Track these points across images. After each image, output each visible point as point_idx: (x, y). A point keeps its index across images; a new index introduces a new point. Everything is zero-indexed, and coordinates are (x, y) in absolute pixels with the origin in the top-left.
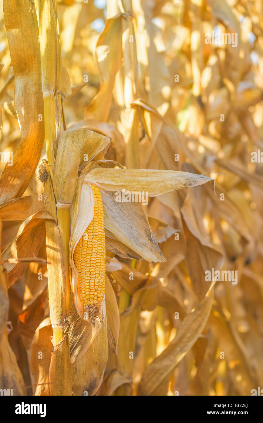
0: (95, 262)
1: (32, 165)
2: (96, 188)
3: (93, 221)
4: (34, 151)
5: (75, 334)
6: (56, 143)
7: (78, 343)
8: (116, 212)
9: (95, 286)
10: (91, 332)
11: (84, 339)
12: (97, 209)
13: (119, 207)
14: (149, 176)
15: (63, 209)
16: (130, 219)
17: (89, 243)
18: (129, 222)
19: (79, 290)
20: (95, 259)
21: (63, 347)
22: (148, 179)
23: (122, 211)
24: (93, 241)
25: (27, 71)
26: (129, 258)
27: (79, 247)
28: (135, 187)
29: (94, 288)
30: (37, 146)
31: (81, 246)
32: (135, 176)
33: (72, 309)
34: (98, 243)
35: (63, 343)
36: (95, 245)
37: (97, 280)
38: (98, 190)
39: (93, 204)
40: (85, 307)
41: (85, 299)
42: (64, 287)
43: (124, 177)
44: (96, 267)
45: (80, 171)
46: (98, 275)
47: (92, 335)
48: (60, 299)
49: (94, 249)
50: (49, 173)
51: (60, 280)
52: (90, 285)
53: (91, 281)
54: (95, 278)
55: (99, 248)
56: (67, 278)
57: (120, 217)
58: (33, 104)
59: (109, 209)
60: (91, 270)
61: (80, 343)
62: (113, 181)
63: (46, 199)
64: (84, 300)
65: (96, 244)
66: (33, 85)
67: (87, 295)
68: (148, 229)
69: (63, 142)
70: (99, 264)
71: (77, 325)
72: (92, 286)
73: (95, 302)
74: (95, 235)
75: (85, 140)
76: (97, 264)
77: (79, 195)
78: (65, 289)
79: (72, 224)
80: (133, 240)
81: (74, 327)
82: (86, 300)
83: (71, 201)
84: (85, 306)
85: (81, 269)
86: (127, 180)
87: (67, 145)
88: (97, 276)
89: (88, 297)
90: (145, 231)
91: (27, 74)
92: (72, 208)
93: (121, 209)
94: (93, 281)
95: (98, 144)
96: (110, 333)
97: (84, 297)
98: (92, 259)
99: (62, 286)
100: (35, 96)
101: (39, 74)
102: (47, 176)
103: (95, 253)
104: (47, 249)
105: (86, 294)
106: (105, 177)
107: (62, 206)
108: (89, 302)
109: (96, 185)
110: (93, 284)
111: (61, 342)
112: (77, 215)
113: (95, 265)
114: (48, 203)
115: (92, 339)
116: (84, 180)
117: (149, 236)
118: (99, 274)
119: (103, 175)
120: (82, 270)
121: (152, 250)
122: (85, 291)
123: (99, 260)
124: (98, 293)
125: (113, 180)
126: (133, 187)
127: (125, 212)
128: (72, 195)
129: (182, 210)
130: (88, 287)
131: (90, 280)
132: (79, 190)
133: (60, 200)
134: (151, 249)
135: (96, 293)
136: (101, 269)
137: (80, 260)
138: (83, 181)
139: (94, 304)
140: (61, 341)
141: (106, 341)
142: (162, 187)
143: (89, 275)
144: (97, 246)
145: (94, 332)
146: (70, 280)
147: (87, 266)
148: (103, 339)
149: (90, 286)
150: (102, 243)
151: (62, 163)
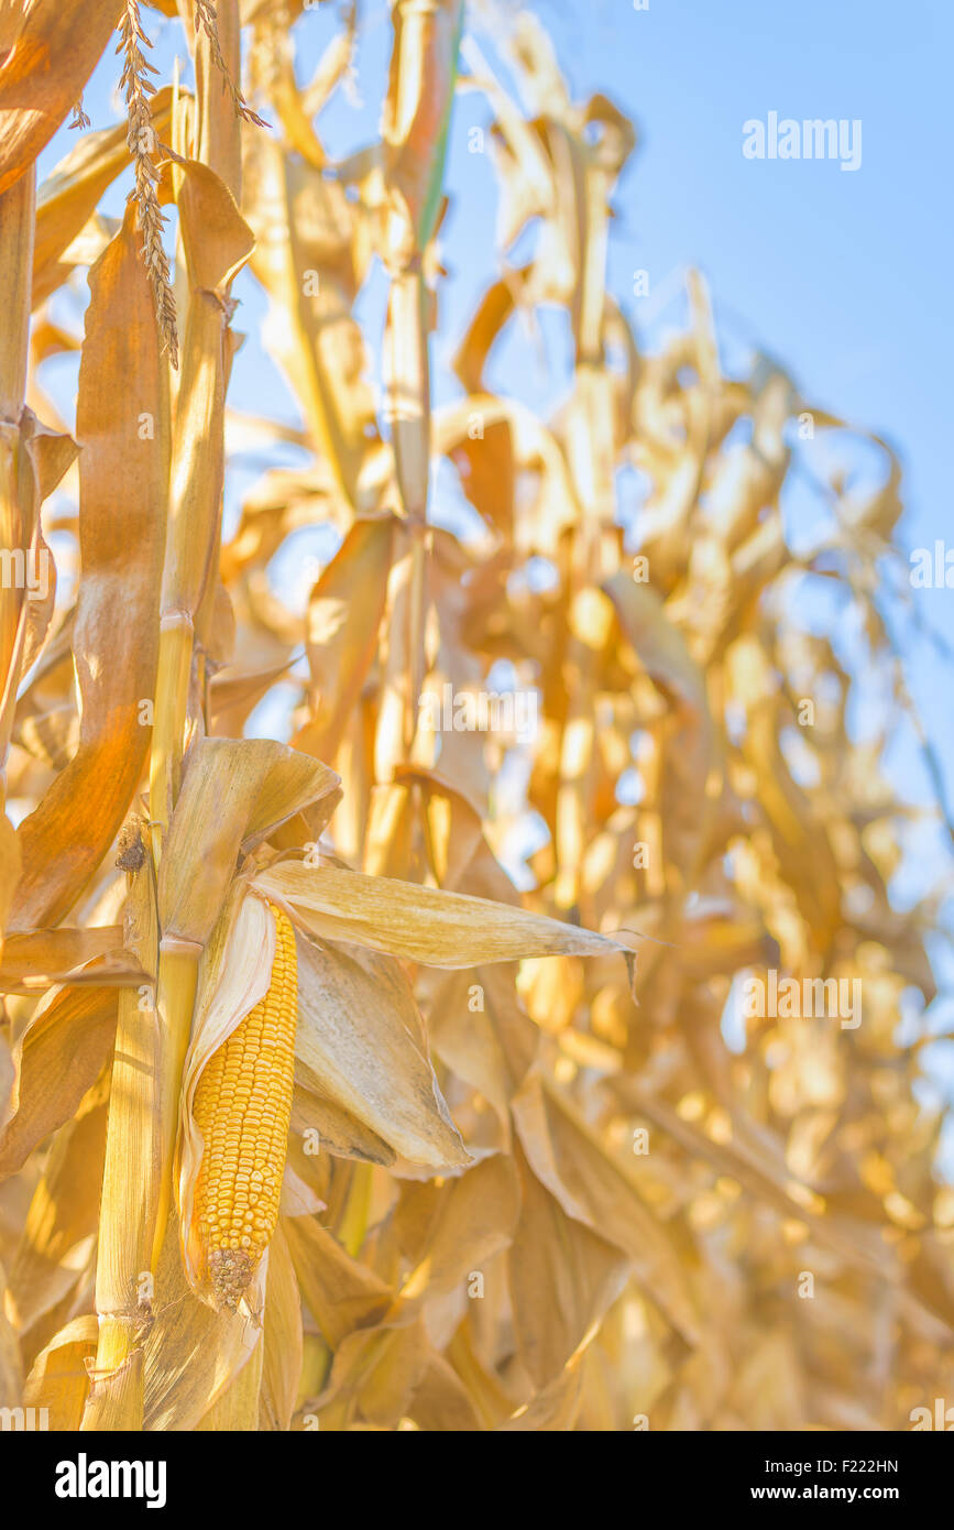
0: (257, 1122)
1: (97, 840)
2: (283, 917)
3: (263, 1004)
4: (108, 797)
5: (164, 1365)
6: (181, 767)
7: (169, 1395)
8: (330, 1018)
9: (249, 1192)
10: (213, 1365)
11: (190, 1385)
12: (281, 976)
13: (340, 1005)
14: (443, 910)
15: (177, 957)
16: (370, 1044)
17: (244, 1067)
18: (367, 1052)
19: (199, 1206)
20: (259, 1115)
21: (124, 1386)
22: (441, 916)
23: (348, 1017)
24: (260, 1062)
25: (119, 561)
26: (354, 1157)
27: (212, 1075)
28: (399, 932)
29: (245, 1199)
30: (119, 781)
31: (221, 1074)
32: (402, 900)
33: (163, 1282)
34: (274, 1070)
35: (125, 1372)
36: (264, 1073)
37: (258, 1177)
38: (288, 922)
39: (270, 953)
40: (210, 1257)
41: (215, 1229)
42: (151, 1192)
43: (370, 900)
44: (259, 1138)
45: (244, 852)
46: (264, 1162)
47: (216, 1379)
48: (136, 1229)
49: (258, 1084)
50: (151, 851)
51: (143, 1168)
52: (234, 1189)
53: (239, 1178)
54: (253, 1169)
55: (272, 1085)
56: (164, 1167)
57: (341, 1035)
58: (126, 654)
59: (309, 1006)
60: (242, 1145)
61: (175, 1398)
62: (334, 904)
63: (131, 922)
64: (212, 1234)
65: (267, 1071)
66: (131, 601)
67: (221, 1218)
68: (423, 1073)
69: (204, 763)
70: (270, 1133)
71: (173, 1337)
72: (242, 1191)
73: (245, 1241)
74: (268, 1046)
75: (269, 764)
76: (262, 1130)
77: (231, 926)
78: (154, 1200)
79: (203, 1001)
80: (372, 1102)
81: (165, 1340)
82: (217, 1233)
83: (204, 938)
84: (213, 1253)
85: (213, 1139)
86: (378, 910)
87: (214, 770)
88: (259, 1165)
89: (224, 1223)
90: (413, 1078)
91: (118, 571)
92: (205, 961)
93: (345, 1013)
94: (247, 1179)
95: (304, 781)
96: (268, 1403)
97: (211, 1225)
98: (249, 1113)
99: (148, 1189)
100: (133, 633)
101: (156, 571)
102: (142, 857)
103: (260, 1096)
104: (117, 1064)
105: (219, 1213)
106: (312, 890)
107: (178, 946)
108: (225, 1240)
109: (284, 909)
110: (246, 1188)
111: (121, 1370)
112: (219, 978)
113: (257, 1132)
114: (136, 936)
115: (212, 1393)
116: (252, 884)
117: (424, 1094)
118: (266, 1161)
119: (309, 885)
120: (215, 1142)
121: (430, 1134)
122: (216, 1204)
123: (271, 1119)
124: (256, 1216)
125: (338, 902)
126: (393, 931)
127: (356, 1021)
128: (212, 918)
129: (516, 1107)
130: (229, 1193)
131: (237, 1173)
132: (234, 909)
133: (174, 928)
134: (426, 1130)
135: (250, 1216)
136: (273, 1148)
137: (213, 1115)
138: (248, 886)
139: (240, 1248)
140: (122, 1364)
141: (253, 1414)
142: (479, 943)
143: (235, 1159)
144: (268, 1079)
145: (221, 1369)
146: (175, 1173)
147: (233, 1133)
148: (245, 1404)
149: (236, 1192)
150: (285, 1076)
151: (193, 818)
